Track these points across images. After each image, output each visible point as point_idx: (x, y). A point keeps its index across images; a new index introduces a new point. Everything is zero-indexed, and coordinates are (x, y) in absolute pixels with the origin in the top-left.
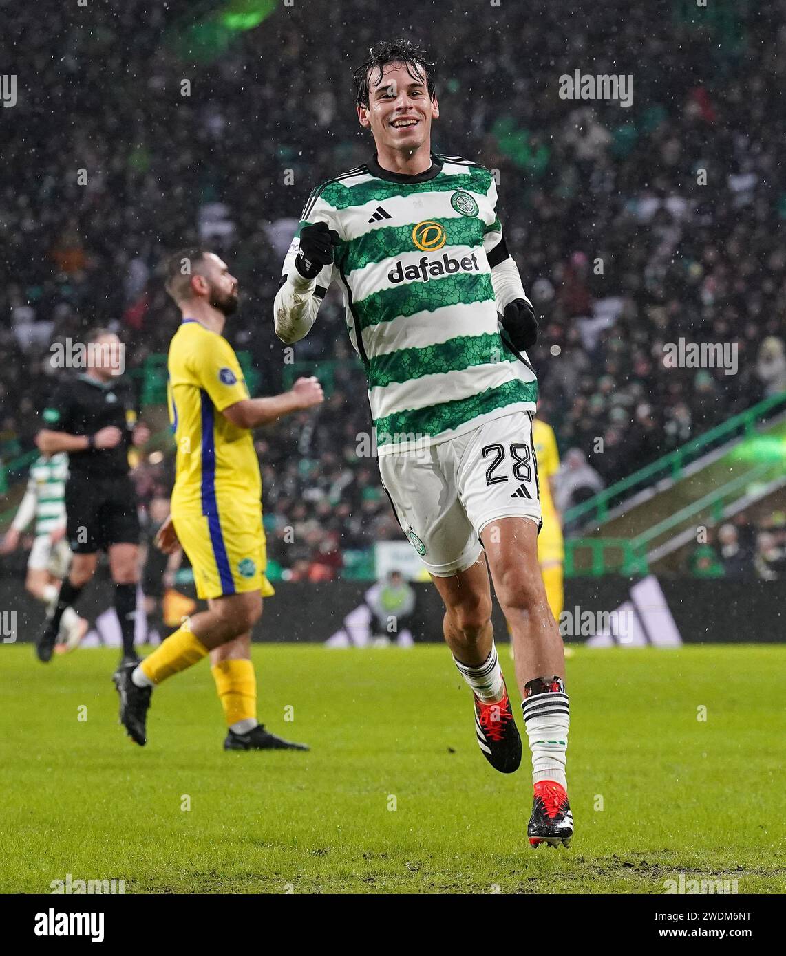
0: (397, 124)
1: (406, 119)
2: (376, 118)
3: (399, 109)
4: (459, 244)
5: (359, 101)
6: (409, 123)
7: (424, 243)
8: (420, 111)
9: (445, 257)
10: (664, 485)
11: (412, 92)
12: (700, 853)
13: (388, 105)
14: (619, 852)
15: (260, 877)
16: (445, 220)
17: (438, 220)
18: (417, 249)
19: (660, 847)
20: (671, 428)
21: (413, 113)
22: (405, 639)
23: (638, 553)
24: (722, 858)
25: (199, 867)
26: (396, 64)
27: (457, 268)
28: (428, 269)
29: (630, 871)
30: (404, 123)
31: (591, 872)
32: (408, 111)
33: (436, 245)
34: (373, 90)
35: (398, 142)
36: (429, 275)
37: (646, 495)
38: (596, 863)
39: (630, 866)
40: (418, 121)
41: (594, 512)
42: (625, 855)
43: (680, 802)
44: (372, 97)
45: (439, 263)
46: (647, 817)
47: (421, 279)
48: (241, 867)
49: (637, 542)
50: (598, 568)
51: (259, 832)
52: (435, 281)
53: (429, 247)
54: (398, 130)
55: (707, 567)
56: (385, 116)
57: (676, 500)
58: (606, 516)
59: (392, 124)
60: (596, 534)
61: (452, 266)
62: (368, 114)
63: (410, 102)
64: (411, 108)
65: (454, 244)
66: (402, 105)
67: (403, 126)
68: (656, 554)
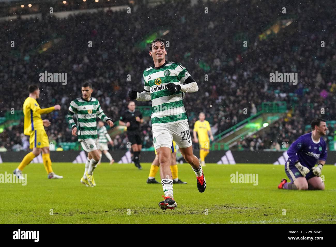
0: (158, 54)
1: (160, 53)
2: (153, 53)
3: (158, 51)
4: (164, 83)
5: (150, 50)
6: (161, 54)
7: (157, 83)
8: (163, 52)
9: (161, 86)
10: (232, 133)
11: (161, 48)
12: (239, 204)
13: (156, 50)
14: (223, 204)
15: (153, 208)
16: (162, 77)
17: (160, 78)
18: (156, 85)
19: (231, 203)
20: (233, 121)
21: (161, 52)
22: (182, 162)
23: (227, 146)
24: (243, 205)
25: (141, 206)
26: (158, 42)
27: (164, 88)
28: (158, 89)
29: (225, 208)
30: (159, 54)
31: (217, 208)
32: (160, 51)
33: (159, 83)
34: (153, 47)
35: (158, 58)
36: (158, 90)
37: (228, 135)
38: (219, 206)
39: (225, 207)
40: (162, 54)
41: (218, 138)
42: (224, 205)
43: (235, 194)
44: (153, 49)
45: (160, 87)
46: (229, 197)
47: (156, 91)
48: (150, 206)
49: (227, 143)
50: (219, 148)
51: (153, 200)
52: (159, 91)
53: (158, 84)
54: (158, 55)
55: (241, 148)
56: (155, 53)
57: (234, 135)
58: (221, 139)
59: (157, 54)
60: (219, 142)
61: (163, 88)
62: (151, 53)
63: (161, 50)
64: (161, 51)
65: (163, 83)
66: (159, 50)
67: (159, 55)
68: (230, 146)
